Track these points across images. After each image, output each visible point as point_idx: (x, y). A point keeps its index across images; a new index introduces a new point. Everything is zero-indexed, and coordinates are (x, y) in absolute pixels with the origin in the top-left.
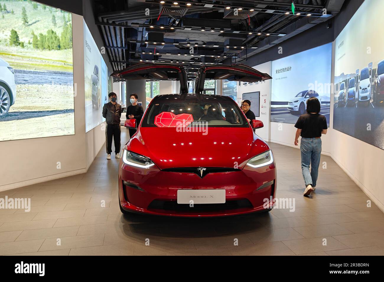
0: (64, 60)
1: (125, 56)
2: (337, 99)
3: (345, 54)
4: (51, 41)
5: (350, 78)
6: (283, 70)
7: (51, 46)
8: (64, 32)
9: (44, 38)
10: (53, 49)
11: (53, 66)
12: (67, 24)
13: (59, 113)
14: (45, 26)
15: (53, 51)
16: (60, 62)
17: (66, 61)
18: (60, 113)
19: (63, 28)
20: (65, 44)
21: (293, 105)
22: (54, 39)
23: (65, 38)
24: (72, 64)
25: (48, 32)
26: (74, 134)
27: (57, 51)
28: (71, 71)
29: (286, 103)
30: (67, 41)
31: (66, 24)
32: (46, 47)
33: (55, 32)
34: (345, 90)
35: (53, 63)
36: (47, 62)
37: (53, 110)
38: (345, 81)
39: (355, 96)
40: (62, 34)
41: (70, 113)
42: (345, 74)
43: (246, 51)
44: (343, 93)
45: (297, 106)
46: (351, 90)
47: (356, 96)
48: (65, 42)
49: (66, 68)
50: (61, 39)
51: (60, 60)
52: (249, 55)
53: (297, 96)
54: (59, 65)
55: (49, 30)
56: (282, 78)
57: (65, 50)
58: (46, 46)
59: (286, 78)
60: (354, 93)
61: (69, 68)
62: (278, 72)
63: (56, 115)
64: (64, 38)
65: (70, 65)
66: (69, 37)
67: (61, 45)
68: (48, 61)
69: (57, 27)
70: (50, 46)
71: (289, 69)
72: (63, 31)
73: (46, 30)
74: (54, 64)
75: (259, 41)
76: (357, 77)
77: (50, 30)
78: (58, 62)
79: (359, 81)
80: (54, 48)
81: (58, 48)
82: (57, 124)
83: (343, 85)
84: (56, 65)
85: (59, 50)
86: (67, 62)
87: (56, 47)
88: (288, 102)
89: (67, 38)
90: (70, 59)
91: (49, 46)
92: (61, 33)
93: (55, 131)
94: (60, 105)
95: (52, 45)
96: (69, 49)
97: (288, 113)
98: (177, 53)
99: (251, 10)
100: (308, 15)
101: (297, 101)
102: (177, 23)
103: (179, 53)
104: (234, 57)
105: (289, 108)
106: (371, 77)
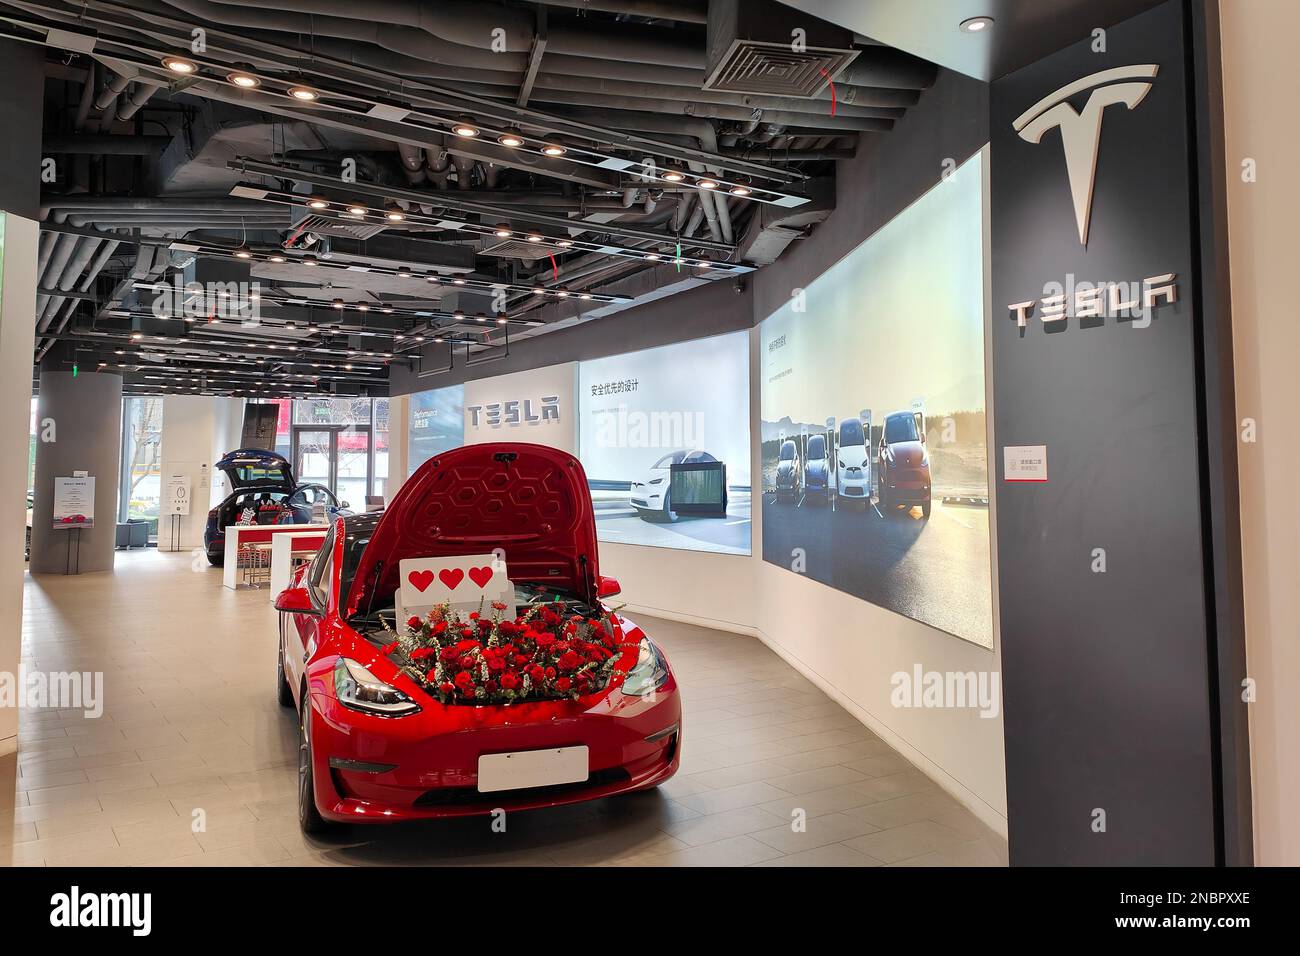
1: (68, 316)
2: (773, 482)
3: (789, 371)
5: (810, 436)
6: (616, 387)
21: (645, 491)
29: (624, 486)
34: (798, 462)
38: (797, 439)
39: (826, 483)
42: (794, 421)
43: (506, 331)
44: (792, 468)
45: (658, 496)
46: (815, 465)
47: (832, 483)
52: (512, 338)
53: (656, 467)
60: (824, 475)
62: (597, 392)
71: (629, 386)
75: (543, 305)
76: (831, 435)
79: (836, 446)
83: (789, 449)
88: (630, 484)
97: (633, 515)
98: (285, 321)
99: (561, 244)
100: (701, 265)
101: (659, 481)
102: (310, 241)
103: (288, 324)
104: (466, 342)
105: (634, 501)
106: (868, 442)
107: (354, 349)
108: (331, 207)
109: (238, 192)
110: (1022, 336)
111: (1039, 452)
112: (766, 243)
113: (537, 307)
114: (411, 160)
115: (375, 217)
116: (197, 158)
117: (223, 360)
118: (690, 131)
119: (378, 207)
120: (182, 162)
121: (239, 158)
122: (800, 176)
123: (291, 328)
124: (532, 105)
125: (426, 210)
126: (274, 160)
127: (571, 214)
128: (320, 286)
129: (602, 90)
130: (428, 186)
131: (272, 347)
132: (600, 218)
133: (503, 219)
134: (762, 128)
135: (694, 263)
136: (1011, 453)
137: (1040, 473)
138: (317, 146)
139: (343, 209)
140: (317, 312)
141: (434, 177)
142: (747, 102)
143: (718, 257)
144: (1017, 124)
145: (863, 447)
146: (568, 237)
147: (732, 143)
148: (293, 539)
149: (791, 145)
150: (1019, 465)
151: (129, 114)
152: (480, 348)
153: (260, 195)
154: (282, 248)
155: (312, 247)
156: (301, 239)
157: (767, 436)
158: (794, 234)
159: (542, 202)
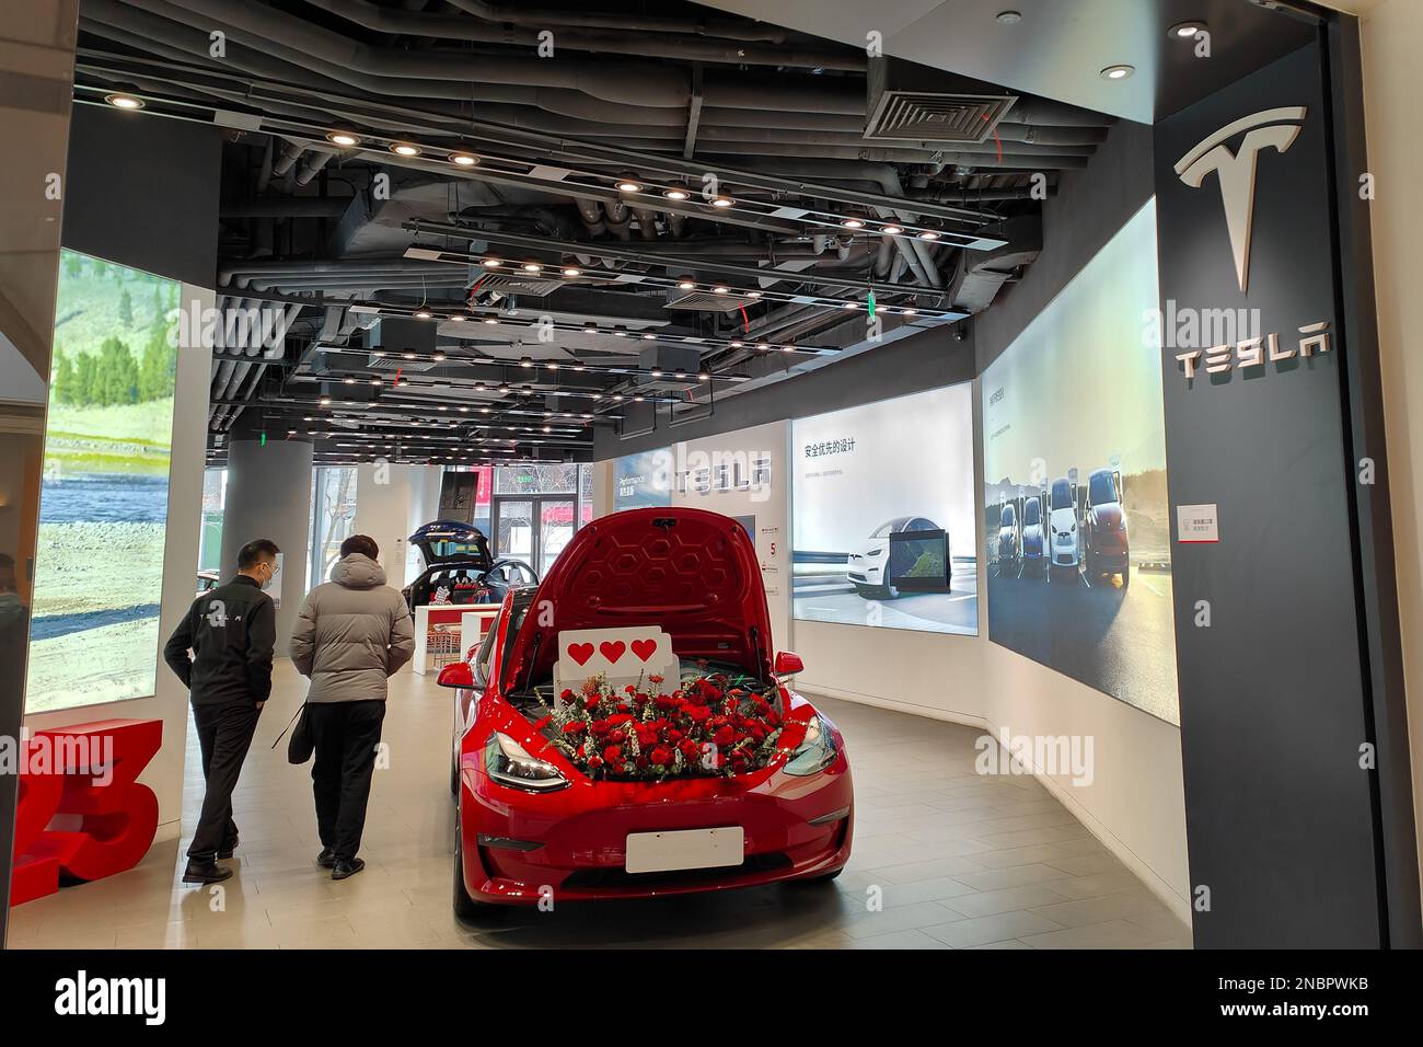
0: (146, 436)
1: (255, 383)
2: (996, 552)
3: (1008, 426)
4: (111, 375)
5: (1027, 498)
6: (831, 447)
7: (111, 393)
8: (153, 345)
9: (91, 366)
10: (115, 401)
11: (109, 459)
12: (164, 320)
13: (111, 622)
14: (97, 328)
15: (113, 409)
16: (131, 444)
17: (152, 440)
18: (116, 622)
19: (152, 333)
20: (152, 382)
21: (863, 564)
22: (120, 368)
23: (155, 362)
24: (169, 450)
25: (106, 348)
26: (153, 694)
27: (125, 407)
28: (162, 472)
29: (840, 558)
30: (159, 373)
31: (161, 319)
32: (94, 398)
33: (127, 345)
34: (1016, 527)
35: (111, 447)
36: (92, 446)
37: (94, 609)
38: (1015, 502)
39: (1042, 552)
40: (147, 353)
41: (147, 620)
42: (1013, 483)
43: (711, 387)
44: (1012, 535)
45: (877, 569)
46: (1033, 530)
47: (1046, 552)
48: (155, 376)
49: (149, 463)
50: (141, 368)
51: (134, 437)
52: (719, 395)
53: (874, 537)
54: (127, 455)
55: (108, 342)
56: (825, 474)
57: (152, 404)
58: (95, 392)
59: (838, 475)
60: (1039, 540)
61: (158, 461)
62: (812, 453)
63: (101, 629)
64: (152, 363)
65: (163, 453)
66: (167, 359)
67: (142, 387)
68: (96, 441)
69: (135, 329)
70: (107, 391)
71: (845, 446)
72: (149, 342)
73: (101, 340)
74: (113, 453)
75: (750, 358)
76: (1044, 497)
77: (111, 339)
78: (125, 445)
79: (1049, 509)
80: (120, 397)
81: (131, 399)
82: (101, 659)
83: (1009, 512)
84: (120, 455)
85: (134, 403)
86: (154, 444)
87: (126, 394)
88: (846, 556)
89: (159, 365)
90: (165, 431)
91: (103, 393)
92: (143, 347)
93: (94, 685)
94: (118, 591)
95: (113, 389)
96: (164, 401)
97: (851, 591)
98: (474, 382)
99: (749, 295)
100: (906, 313)
101: (877, 553)
102: (496, 297)
103: (478, 384)
104: (669, 401)
105: (852, 575)
106: (1076, 504)
107: (550, 410)
108: (506, 264)
109: (411, 253)
110: (1191, 388)
111: (1209, 511)
112: (975, 287)
113: (742, 361)
114: (588, 212)
115: (551, 273)
116: (373, 221)
117: (415, 424)
118: (869, 175)
119: (553, 263)
120: (360, 224)
121: (412, 219)
122: (995, 217)
123: (480, 389)
124: (698, 157)
125: (609, 264)
126: (451, 220)
127: (762, 263)
128: (511, 343)
129: (769, 139)
130: (609, 239)
131: (464, 410)
132: (794, 266)
133: (689, 271)
134: (949, 170)
135: (898, 311)
136: (1183, 511)
137: (1211, 534)
138: (494, 202)
139: (518, 266)
140: (507, 371)
141: (615, 229)
142: (924, 145)
143: (926, 304)
144: (1178, 168)
145: (1072, 509)
146: (756, 287)
147: (923, 184)
148: (483, 619)
149: (991, 184)
150: (1192, 525)
151: (307, 179)
152: (688, 406)
153: (434, 255)
154: (467, 305)
155: (498, 304)
156: (487, 296)
157: (990, 501)
158: (1003, 278)
159: (727, 252)
